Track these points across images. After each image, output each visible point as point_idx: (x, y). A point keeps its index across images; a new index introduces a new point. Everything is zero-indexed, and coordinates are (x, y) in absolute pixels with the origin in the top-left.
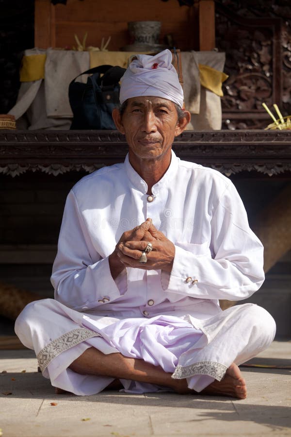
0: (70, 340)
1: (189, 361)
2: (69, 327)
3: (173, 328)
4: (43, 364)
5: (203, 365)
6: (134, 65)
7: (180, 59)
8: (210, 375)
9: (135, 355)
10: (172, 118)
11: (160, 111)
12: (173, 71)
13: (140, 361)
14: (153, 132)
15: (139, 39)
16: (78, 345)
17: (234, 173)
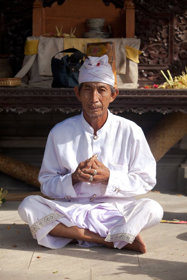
0: (48, 219)
1: (114, 231)
2: (48, 212)
3: (106, 211)
4: (33, 232)
5: (122, 235)
6: (86, 63)
7: (114, 46)
8: (126, 241)
9: (84, 227)
10: (108, 94)
11: (101, 90)
12: (109, 66)
13: (87, 230)
14: (97, 102)
15: (92, 28)
16: (53, 222)
17: (144, 113)
